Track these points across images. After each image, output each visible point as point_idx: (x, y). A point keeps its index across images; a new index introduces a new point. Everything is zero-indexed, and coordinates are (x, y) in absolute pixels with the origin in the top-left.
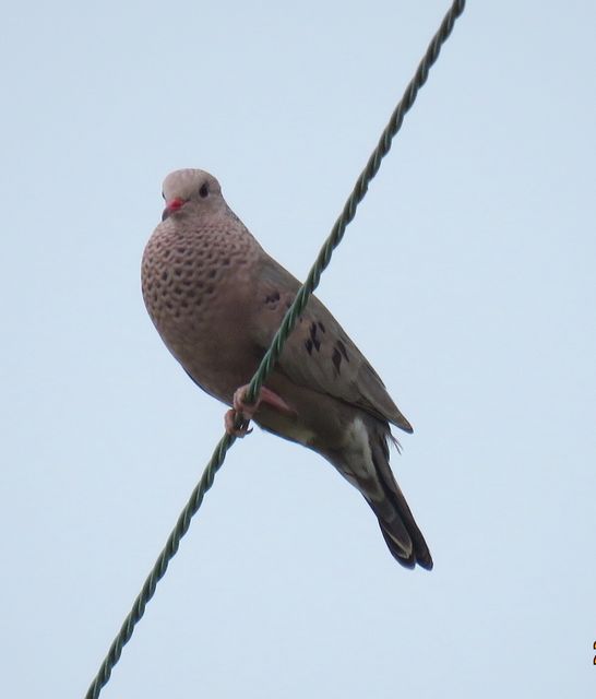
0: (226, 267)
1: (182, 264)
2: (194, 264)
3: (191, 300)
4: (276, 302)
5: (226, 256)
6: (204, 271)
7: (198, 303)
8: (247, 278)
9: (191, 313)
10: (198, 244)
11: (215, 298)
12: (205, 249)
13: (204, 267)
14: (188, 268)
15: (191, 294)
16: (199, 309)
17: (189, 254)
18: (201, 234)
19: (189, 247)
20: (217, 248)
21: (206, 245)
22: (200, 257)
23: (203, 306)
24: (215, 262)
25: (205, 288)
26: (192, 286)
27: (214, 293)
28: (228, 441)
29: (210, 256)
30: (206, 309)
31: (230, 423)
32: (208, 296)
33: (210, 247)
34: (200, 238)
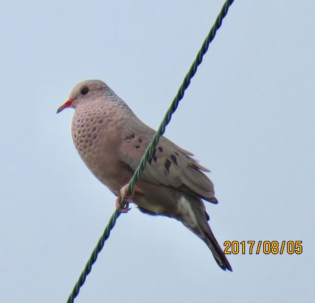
0: (101, 124)
1: (80, 127)
2: (85, 126)
3: (88, 144)
4: (132, 139)
5: (101, 119)
6: (90, 128)
7: (91, 145)
8: (114, 129)
9: (89, 151)
10: (85, 116)
11: (98, 141)
12: (89, 117)
13: (90, 126)
14: (83, 129)
15: (87, 141)
16: (92, 147)
17: (82, 122)
18: (86, 110)
19: (81, 118)
20: (96, 116)
21: (90, 115)
22: (88, 122)
23: (93, 146)
24: (95, 123)
25: (92, 137)
26: (86, 137)
27: (97, 138)
28: (118, 214)
29: (92, 120)
30: (95, 147)
31: (119, 205)
32: (94, 140)
33: (92, 116)
34: (86, 112)
